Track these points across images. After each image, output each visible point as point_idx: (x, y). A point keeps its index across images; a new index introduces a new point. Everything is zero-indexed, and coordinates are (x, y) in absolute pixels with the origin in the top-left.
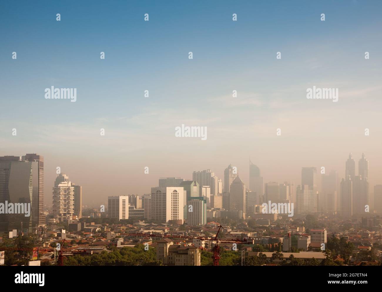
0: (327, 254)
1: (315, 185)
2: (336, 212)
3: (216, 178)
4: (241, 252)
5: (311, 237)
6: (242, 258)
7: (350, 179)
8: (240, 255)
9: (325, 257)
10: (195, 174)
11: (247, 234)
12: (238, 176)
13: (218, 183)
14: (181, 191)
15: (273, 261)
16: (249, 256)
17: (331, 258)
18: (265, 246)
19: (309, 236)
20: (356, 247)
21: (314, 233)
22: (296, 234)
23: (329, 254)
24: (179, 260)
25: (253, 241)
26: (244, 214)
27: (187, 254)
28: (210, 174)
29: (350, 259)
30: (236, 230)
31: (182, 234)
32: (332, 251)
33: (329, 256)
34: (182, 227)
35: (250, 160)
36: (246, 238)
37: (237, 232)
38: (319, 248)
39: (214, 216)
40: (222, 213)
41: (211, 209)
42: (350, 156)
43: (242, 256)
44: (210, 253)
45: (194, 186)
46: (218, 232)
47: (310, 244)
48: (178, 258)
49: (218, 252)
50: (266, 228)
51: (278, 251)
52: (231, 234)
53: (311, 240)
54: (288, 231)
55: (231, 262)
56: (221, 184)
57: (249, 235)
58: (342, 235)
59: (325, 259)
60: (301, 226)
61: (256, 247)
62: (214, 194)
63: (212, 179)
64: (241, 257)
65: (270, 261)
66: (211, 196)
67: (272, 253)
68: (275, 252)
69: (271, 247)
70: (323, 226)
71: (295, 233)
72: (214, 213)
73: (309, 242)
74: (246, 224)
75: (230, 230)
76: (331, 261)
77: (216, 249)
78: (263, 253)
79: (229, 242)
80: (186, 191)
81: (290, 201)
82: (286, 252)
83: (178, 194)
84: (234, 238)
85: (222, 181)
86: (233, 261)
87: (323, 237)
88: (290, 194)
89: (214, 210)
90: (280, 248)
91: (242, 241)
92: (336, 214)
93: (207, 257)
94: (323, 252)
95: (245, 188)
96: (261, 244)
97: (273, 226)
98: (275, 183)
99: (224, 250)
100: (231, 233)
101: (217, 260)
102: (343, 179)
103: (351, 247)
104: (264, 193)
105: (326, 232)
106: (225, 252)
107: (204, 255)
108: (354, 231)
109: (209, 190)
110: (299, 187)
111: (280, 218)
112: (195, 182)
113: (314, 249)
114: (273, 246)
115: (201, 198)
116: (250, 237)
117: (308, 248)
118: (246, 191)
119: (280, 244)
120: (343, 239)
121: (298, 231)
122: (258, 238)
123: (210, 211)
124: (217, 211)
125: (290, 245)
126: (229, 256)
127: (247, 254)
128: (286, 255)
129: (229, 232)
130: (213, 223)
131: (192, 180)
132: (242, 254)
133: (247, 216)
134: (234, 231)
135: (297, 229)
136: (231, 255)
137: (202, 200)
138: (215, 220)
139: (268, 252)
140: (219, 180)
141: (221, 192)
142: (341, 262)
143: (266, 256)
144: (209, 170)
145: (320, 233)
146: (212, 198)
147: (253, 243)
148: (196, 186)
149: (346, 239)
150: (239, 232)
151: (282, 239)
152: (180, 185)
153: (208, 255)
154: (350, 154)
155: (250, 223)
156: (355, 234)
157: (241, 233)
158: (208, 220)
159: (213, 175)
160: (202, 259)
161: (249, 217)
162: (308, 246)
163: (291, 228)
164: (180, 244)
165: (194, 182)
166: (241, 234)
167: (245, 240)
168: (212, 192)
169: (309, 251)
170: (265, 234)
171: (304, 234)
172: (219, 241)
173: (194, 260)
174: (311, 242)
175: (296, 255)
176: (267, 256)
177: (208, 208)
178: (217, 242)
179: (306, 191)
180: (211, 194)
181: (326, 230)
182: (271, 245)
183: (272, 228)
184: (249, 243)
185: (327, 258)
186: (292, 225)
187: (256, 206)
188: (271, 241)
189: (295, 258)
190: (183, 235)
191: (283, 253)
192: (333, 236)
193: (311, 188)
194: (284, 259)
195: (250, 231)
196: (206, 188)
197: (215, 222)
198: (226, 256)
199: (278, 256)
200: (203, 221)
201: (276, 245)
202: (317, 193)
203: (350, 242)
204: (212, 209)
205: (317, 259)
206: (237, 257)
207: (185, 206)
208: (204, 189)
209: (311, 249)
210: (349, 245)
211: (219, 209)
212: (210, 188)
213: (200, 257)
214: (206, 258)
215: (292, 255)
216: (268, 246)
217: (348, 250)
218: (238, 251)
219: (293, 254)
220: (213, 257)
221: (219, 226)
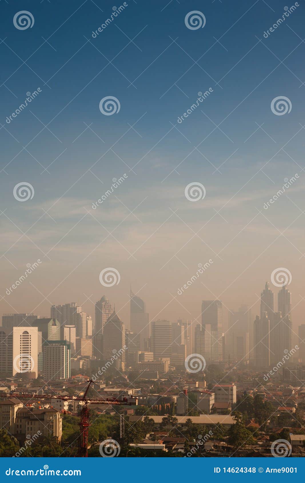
0: (236, 418)
1: (219, 325)
2: (248, 361)
3: (84, 316)
4: (119, 417)
5: (215, 395)
6: (121, 424)
7: (267, 317)
8: (118, 420)
9: (235, 422)
10: (53, 309)
11: (127, 392)
12: (114, 312)
13: (87, 322)
14: (34, 332)
15: (164, 427)
16: (131, 422)
17: (243, 424)
18: (153, 408)
19: (213, 394)
20: (275, 408)
21: (220, 390)
22: (195, 391)
23: (240, 418)
24: (31, 428)
25: (137, 400)
26: (123, 364)
27: (43, 420)
28: (75, 309)
29: (268, 424)
30: (112, 386)
31: (36, 392)
32: (244, 414)
33: (240, 420)
34: (36, 383)
35: (131, 291)
36: (127, 397)
37: (113, 388)
38: (225, 410)
39: (81, 367)
40: (92, 362)
41: (76, 357)
42: (267, 286)
43: (121, 422)
44: (76, 418)
45: (53, 325)
46: (88, 388)
47: (213, 405)
48: (30, 426)
49: (88, 417)
50: (153, 382)
51: (171, 414)
52: (106, 392)
53: (216, 399)
54: (184, 387)
55: (106, 429)
56: (90, 323)
57: (130, 392)
58: (257, 392)
59: (234, 425)
60: (202, 380)
61: (140, 410)
62: (81, 337)
63: (78, 317)
64: (119, 424)
65: (159, 427)
66: (76, 339)
67: (163, 417)
68: (166, 416)
69: (160, 409)
70: (230, 380)
71: (194, 389)
72: (81, 363)
73: (212, 402)
74: (126, 377)
75: (104, 386)
76: (243, 427)
77: (84, 412)
78: (150, 417)
79: (103, 403)
80: (41, 333)
81: (186, 345)
82: (181, 415)
83: (29, 337)
84: (110, 397)
85: (92, 319)
86: (109, 428)
87: (232, 395)
88: (186, 337)
89: (81, 359)
90: (174, 409)
91: (122, 401)
92: (248, 363)
93: (72, 424)
94: (232, 416)
95: (124, 328)
96: (146, 405)
97: (163, 380)
98: (165, 321)
99: (95, 414)
100: (106, 390)
101: (86, 428)
102: (257, 317)
103: (268, 409)
104: (150, 334)
105: (235, 388)
106: (97, 416)
107: (67, 422)
108: (273, 386)
109: (73, 330)
110: (198, 326)
111: (172, 369)
112: (54, 320)
113: (220, 410)
114: (163, 407)
115: (63, 342)
116: (132, 396)
117: (211, 409)
118: (126, 332)
119: (172, 404)
120: (258, 397)
121: (197, 386)
122: (143, 397)
123: (76, 359)
124: (85, 360)
125: (187, 405)
126: (102, 422)
127: (127, 418)
128: (182, 420)
129: (103, 389)
130: (81, 377)
131: (49, 317)
132: (121, 419)
133: (127, 366)
134: (109, 387)
135: (196, 383)
136: (106, 421)
137: (64, 345)
138: (82, 372)
139: (157, 415)
140: (88, 317)
141: (90, 333)
142: (256, 428)
143: (153, 421)
144: (75, 303)
145: (227, 389)
146: (78, 342)
147: (137, 404)
148: (56, 325)
149: (262, 397)
150: (117, 388)
151: (175, 398)
152: (33, 325)
153: (72, 421)
154: (267, 283)
155: (132, 376)
156: (274, 390)
157: (119, 390)
158: (73, 373)
159: (79, 310)
160: (64, 426)
161: (131, 367)
162: (211, 407)
163: (188, 383)
164: (33, 406)
165: (52, 320)
166: (120, 392)
167: (125, 400)
168: (79, 333)
169: (212, 413)
170: (152, 392)
171: (206, 391)
172: (89, 401)
173: (53, 428)
174: (215, 401)
175: (196, 420)
176: (155, 422)
177: (72, 356)
178: (86, 403)
179: (208, 332)
180: (76, 337)
181: (235, 385)
182: (160, 406)
183: (161, 383)
184: (130, 404)
185: (237, 424)
186: (190, 378)
187: (140, 353)
188: (161, 401)
189: (194, 424)
190: (37, 394)
191: (178, 417)
192: (245, 393)
193: (215, 328)
194: (178, 426)
195: (131, 387)
196: (70, 328)
197: (83, 375)
198: (98, 422)
199: (171, 421)
200: (66, 374)
201: (167, 406)
202: (223, 335)
203: (268, 401)
204: (79, 357)
205: (224, 425)
206: (114, 423)
207: (40, 353)
208: (66, 330)
209: (215, 411)
210: (266, 405)
211: (87, 357)
212: (75, 329)
213: (61, 423)
214: (69, 425)
215: (189, 420)
216: (156, 407)
217: (265, 412)
218: (115, 414)
219: (191, 417)
220: (80, 424)
221: (88, 380)
